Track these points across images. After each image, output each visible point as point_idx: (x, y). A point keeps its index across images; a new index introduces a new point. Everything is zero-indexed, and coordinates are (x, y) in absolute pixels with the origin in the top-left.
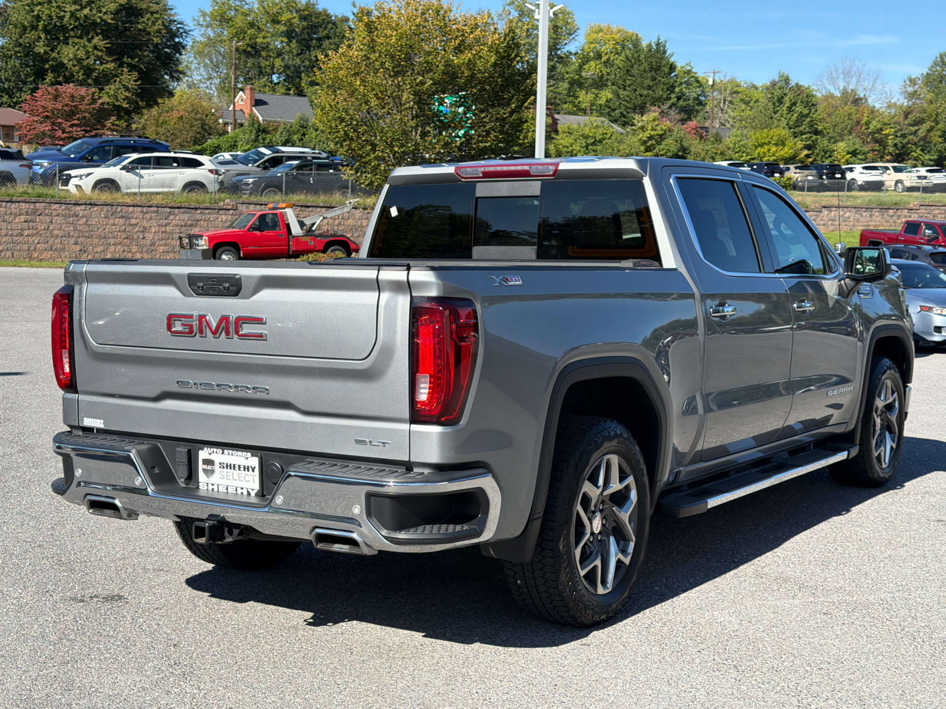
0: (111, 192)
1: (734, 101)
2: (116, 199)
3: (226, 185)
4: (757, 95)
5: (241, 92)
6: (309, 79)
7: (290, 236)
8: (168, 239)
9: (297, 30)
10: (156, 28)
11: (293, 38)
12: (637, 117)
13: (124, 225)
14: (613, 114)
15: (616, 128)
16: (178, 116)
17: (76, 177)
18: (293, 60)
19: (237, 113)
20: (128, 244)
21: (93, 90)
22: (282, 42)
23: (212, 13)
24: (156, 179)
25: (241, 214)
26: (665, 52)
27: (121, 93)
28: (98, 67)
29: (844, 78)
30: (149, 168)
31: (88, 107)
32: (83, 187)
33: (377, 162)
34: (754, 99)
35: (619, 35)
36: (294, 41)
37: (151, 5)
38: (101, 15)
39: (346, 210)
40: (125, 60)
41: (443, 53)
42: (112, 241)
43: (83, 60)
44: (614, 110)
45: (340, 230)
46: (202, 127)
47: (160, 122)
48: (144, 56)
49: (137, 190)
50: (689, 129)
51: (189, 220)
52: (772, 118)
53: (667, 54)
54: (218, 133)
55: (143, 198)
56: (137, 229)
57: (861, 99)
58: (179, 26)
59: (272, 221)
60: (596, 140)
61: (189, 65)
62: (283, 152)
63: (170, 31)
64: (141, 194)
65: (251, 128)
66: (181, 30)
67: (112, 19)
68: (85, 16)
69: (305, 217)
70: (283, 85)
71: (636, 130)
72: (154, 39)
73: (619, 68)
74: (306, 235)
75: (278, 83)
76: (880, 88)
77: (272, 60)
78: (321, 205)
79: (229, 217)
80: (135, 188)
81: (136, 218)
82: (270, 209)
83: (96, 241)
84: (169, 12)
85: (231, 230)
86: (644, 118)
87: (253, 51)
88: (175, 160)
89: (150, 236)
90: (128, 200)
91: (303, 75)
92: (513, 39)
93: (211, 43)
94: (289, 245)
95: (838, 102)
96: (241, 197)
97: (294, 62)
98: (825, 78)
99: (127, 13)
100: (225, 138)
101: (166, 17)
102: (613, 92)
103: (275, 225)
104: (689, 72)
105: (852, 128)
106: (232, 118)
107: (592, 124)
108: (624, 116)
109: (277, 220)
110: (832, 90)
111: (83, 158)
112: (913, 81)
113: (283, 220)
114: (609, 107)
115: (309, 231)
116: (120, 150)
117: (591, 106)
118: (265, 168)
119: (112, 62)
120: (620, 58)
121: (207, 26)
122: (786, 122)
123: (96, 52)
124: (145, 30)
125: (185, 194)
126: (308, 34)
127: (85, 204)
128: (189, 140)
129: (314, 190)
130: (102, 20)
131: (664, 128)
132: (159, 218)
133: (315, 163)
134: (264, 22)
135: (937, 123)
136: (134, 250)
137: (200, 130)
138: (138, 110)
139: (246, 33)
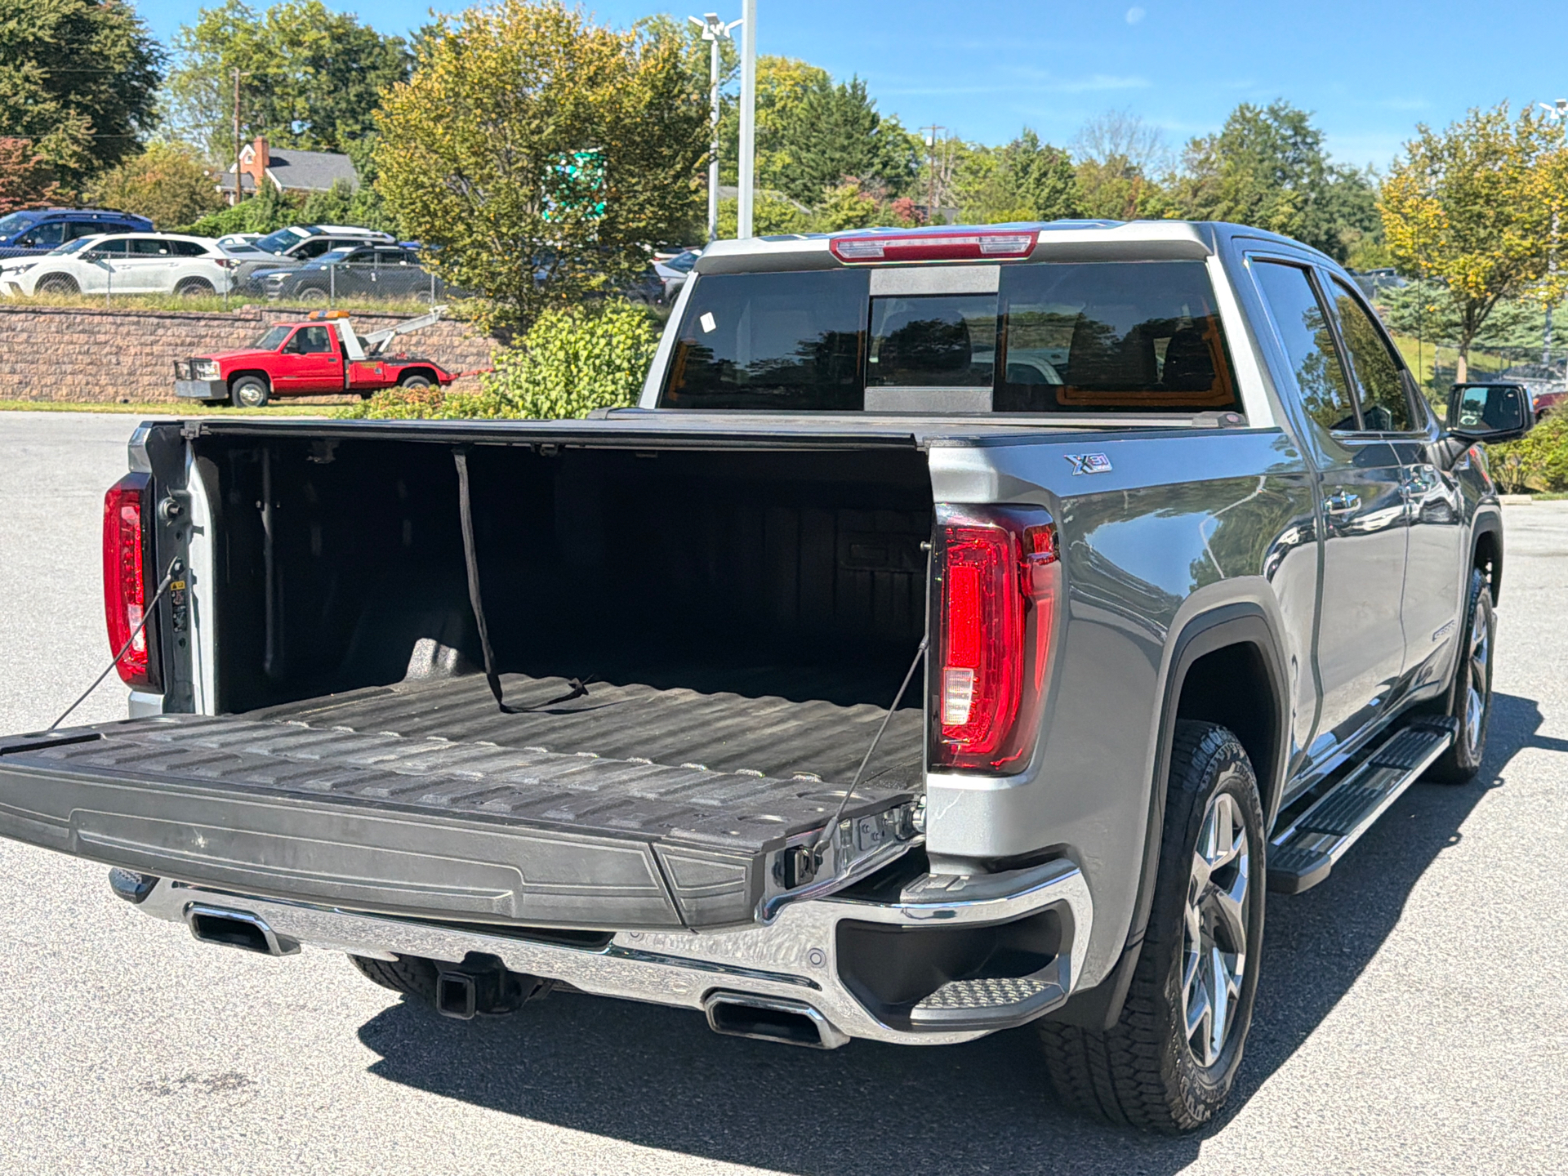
0: (65, 293)
1: (958, 169)
2: (74, 303)
3: (241, 283)
4: (989, 162)
5: (248, 147)
6: (348, 129)
7: (347, 362)
8: (156, 364)
9: (327, 56)
10: (118, 49)
11: (322, 67)
12: (828, 190)
13: (87, 343)
14: (792, 186)
15: (798, 206)
16: (154, 180)
17: (10, 269)
18: (323, 99)
19: (243, 177)
20: (93, 372)
21: (25, 141)
22: (306, 73)
23: (199, 30)
24: (133, 274)
25: (267, 328)
26: (864, 98)
27: (67, 147)
28: (31, 108)
29: (1112, 138)
30: (124, 257)
31: (16, 167)
32: (22, 286)
33: (475, 251)
34: (985, 168)
35: (799, 72)
36: (324, 72)
37: (110, 16)
38: (35, 30)
39: (429, 321)
40: (72, 97)
41: (571, 85)
42: (69, 368)
43: (8, 97)
44: (793, 180)
45: (419, 352)
46: (191, 198)
47: (127, 189)
48: (101, 92)
49: (105, 291)
50: (900, 210)
51: (187, 336)
52: (1014, 194)
53: (868, 101)
54: (215, 206)
55: (116, 302)
56: (107, 349)
57: (1134, 169)
58: (152, 47)
59: (317, 340)
60: (771, 223)
61: (167, 106)
62: (328, 234)
63: (138, 55)
64: (113, 296)
65: (265, 199)
66: (156, 54)
67: (52, 36)
68: (11, 32)
69: (367, 332)
70: (309, 137)
71: (826, 210)
72: (116, 66)
73: (800, 119)
74: (370, 360)
75: (301, 134)
76: (1160, 153)
77: (291, 99)
78: (390, 314)
79: (250, 332)
80: (103, 286)
81: (106, 333)
82: (313, 320)
83: (43, 368)
84: (137, 26)
85: (254, 351)
86: (838, 192)
87: (262, 86)
88: (163, 244)
89: (127, 361)
90: (92, 306)
91: (338, 122)
92: (675, 66)
93: (199, 75)
94: (344, 375)
95: (1103, 173)
96: (267, 302)
97: (326, 103)
98: (1085, 138)
99: (75, 28)
100: (225, 214)
101: (132, 34)
102: (792, 154)
103: (322, 343)
104: (894, 128)
105: (1123, 209)
106: (236, 184)
107: (765, 200)
108: (809, 190)
109: (325, 336)
110: (1094, 153)
111: (19, 241)
112: (1197, 145)
113: (335, 336)
114: (787, 176)
115: (374, 355)
116: (76, 229)
117: (762, 174)
118: (301, 258)
119: (52, 100)
120: (801, 105)
121: (193, 49)
122: (1033, 200)
123: (27, 85)
124: (101, 53)
125: (180, 297)
126: (345, 62)
127: (26, 311)
128: (171, 216)
129: (378, 291)
130: (37, 38)
131: (866, 207)
132: (140, 332)
133: (379, 251)
134: (278, 44)
135: (1237, 202)
136: (103, 382)
137: (187, 202)
138: (91, 172)
139: (251, 59)
